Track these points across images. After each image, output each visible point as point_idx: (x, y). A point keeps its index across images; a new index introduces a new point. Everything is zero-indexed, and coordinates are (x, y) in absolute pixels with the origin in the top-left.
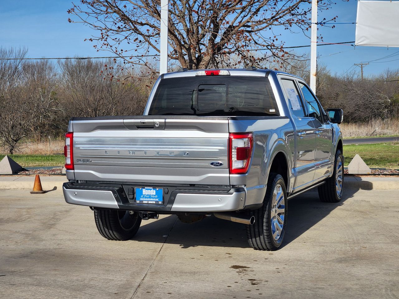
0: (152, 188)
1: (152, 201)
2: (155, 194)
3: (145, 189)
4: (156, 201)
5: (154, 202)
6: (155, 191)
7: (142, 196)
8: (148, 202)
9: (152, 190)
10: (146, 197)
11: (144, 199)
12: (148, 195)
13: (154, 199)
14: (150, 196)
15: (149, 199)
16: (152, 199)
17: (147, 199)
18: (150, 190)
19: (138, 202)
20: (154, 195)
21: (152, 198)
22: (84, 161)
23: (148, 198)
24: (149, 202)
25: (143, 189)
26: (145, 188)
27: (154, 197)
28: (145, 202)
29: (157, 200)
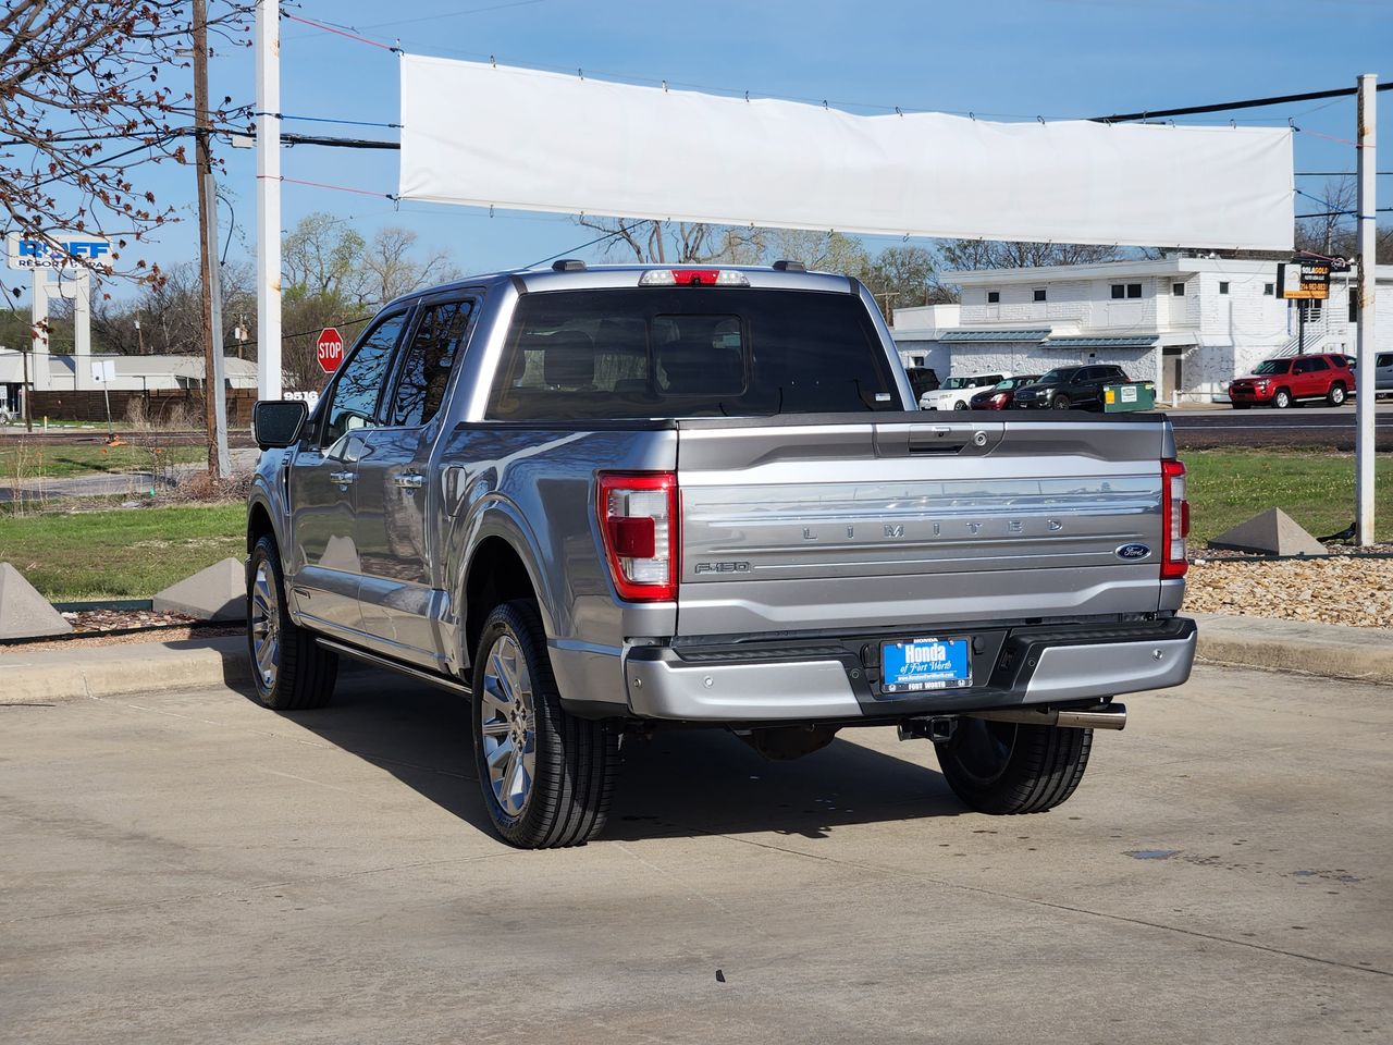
0: (936, 640)
1: (935, 682)
2: (944, 659)
3: (912, 646)
4: (948, 682)
5: (943, 685)
6: (943, 648)
7: (903, 670)
8: (924, 686)
9: (935, 645)
10: (915, 671)
11: (911, 678)
12: (922, 663)
13: (942, 675)
14: (928, 668)
15: (925, 676)
16: (934, 676)
17: (918, 677)
18: (927, 648)
19: (893, 689)
20: (943, 662)
21: (934, 671)
22: (721, 567)
23: (923, 672)
24: (928, 686)
25: (907, 647)
26: (912, 643)
27: (940, 667)
28: (913, 687)
29: (951, 675)
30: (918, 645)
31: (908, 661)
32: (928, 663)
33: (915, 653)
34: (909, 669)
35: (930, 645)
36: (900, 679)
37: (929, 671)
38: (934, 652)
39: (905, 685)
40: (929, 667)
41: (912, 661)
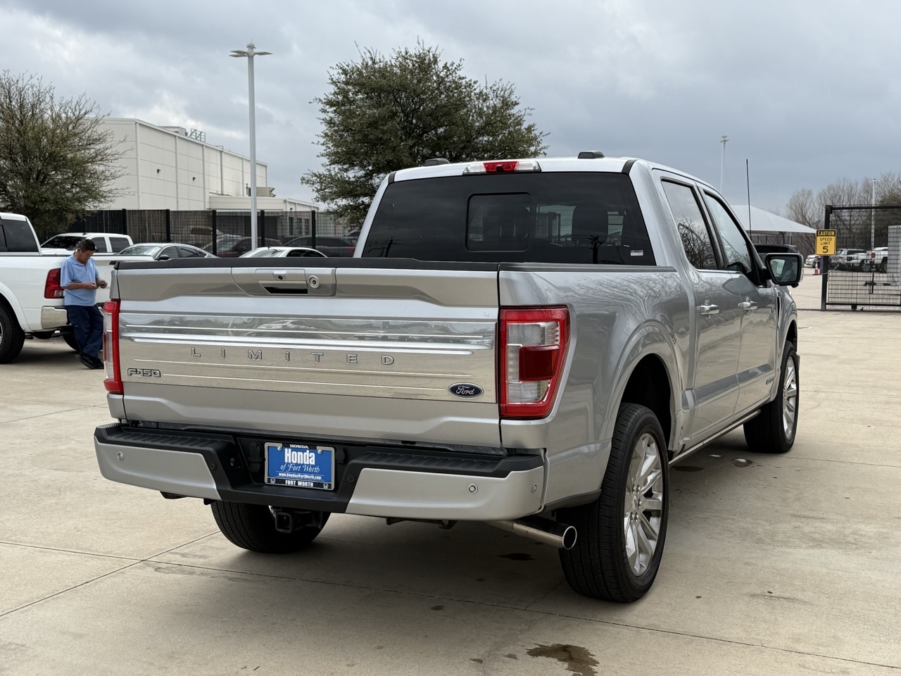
30: (293, 450)
31: (286, 461)
32: (302, 465)
33: (292, 456)
34: (287, 468)
35: (304, 451)
36: (280, 474)
37: (302, 472)
38: (307, 458)
39: (283, 481)
40: (302, 469)
41: (290, 462)
